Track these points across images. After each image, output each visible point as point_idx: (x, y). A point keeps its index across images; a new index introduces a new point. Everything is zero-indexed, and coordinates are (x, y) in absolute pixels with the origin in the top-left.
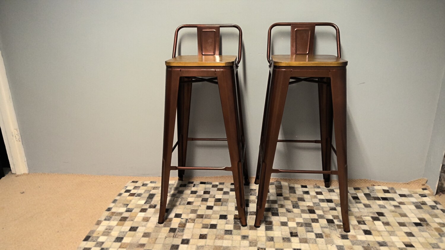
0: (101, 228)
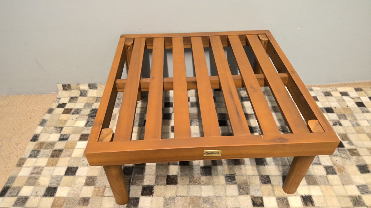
0: (25, 172)
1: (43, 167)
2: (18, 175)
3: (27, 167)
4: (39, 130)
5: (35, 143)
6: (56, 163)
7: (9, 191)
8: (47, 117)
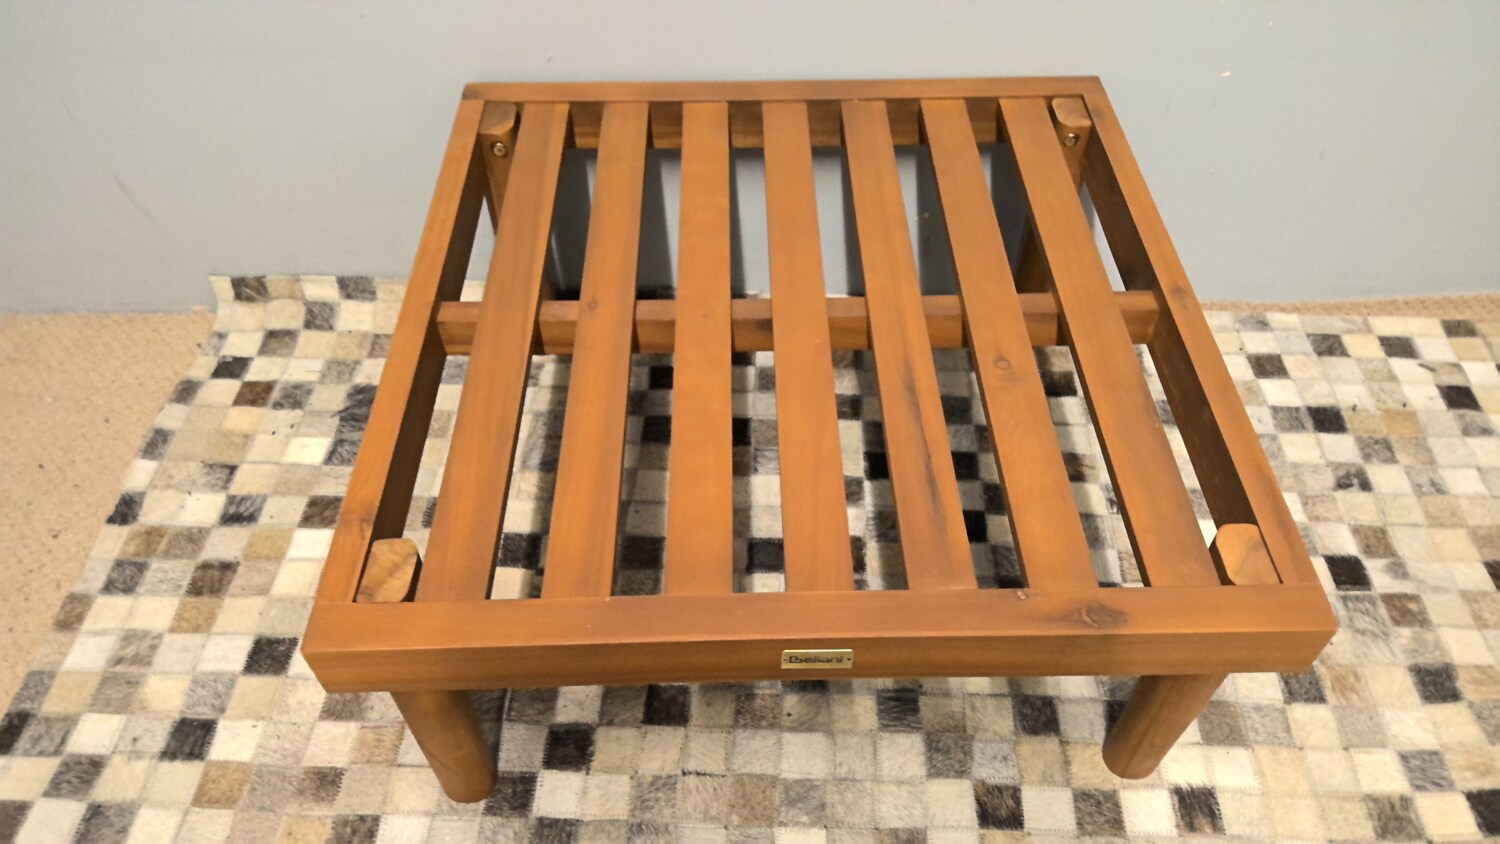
0: (88, 653)
1: (160, 637)
2: (60, 663)
3: (97, 634)
4: (140, 474)
5: (124, 531)
6: (211, 618)
7: (27, 734)
8: (173, 417)
